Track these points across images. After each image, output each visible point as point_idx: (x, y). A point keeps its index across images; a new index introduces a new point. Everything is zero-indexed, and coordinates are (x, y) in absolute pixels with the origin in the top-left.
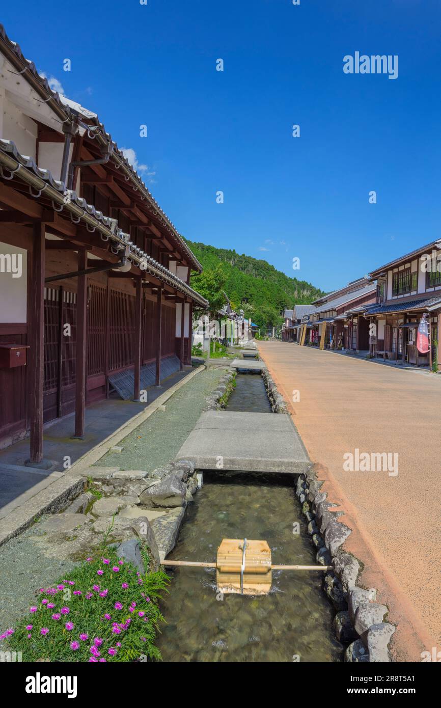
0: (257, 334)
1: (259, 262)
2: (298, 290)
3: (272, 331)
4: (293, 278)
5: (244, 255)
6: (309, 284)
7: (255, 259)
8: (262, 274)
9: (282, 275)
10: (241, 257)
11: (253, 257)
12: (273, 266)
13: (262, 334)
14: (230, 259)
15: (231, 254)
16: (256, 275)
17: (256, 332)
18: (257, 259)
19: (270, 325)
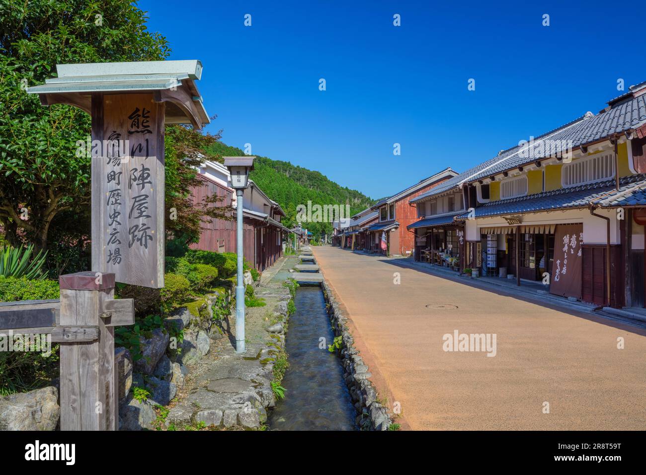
0: (312, 241)
1: (312, 173)
2: (350, 199)
3: (325, 237)
4: (345, 188)
5: (298, 167)
6: (359, 192)
7: (308, 170)
8: (316, 184)
9: (335, 185)
10: (296, 169)
11: (307, 168)
12: (325, 176)
13: (317, 241)
14: (286, 171)
15: (286, 166)
16: (310, 186)
17: (310, 239)
18: (312, 170)
19: (323, 233)
